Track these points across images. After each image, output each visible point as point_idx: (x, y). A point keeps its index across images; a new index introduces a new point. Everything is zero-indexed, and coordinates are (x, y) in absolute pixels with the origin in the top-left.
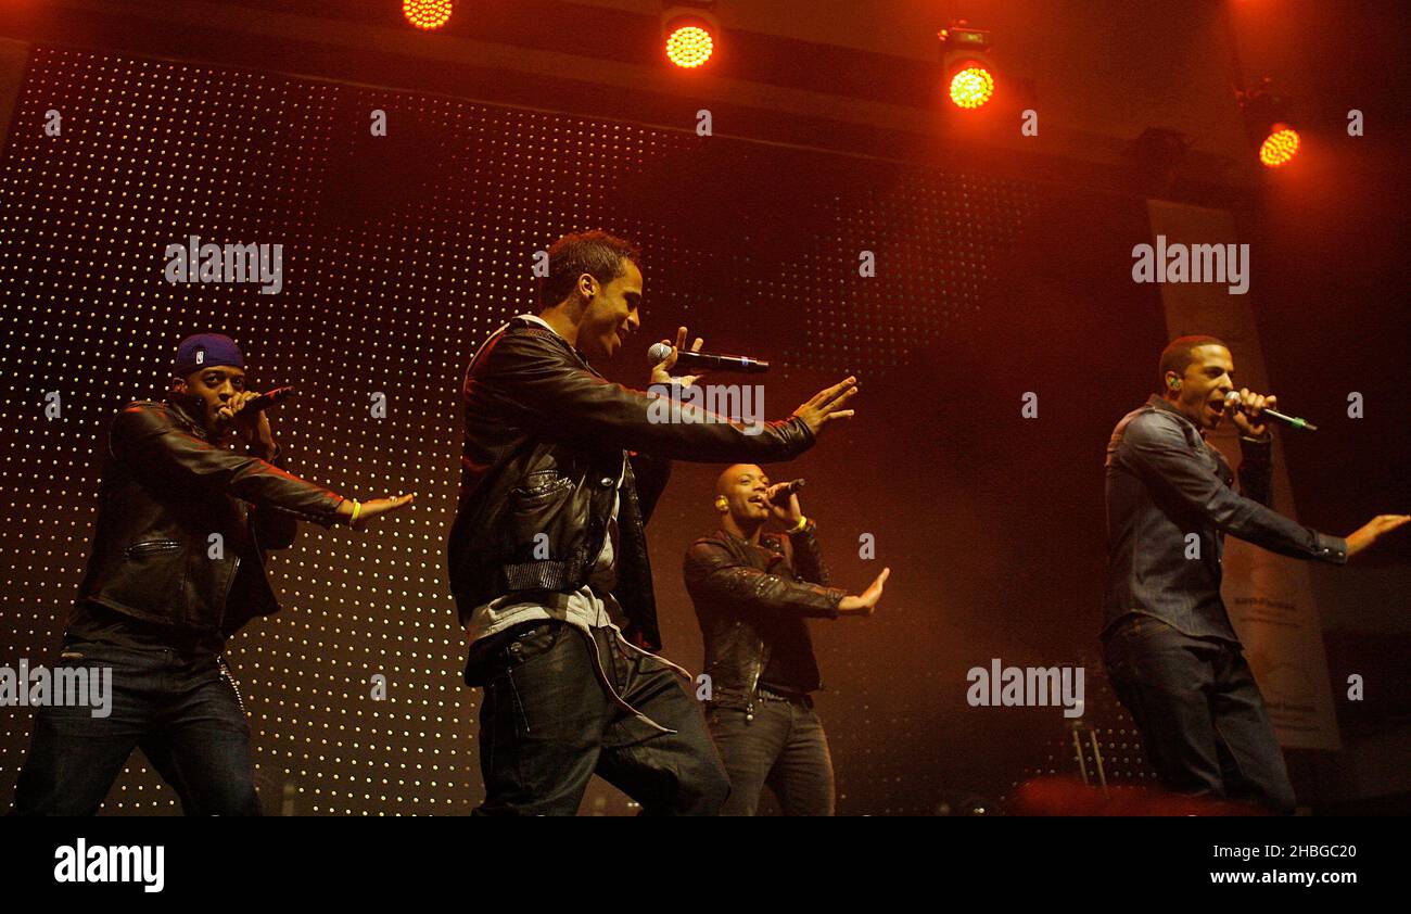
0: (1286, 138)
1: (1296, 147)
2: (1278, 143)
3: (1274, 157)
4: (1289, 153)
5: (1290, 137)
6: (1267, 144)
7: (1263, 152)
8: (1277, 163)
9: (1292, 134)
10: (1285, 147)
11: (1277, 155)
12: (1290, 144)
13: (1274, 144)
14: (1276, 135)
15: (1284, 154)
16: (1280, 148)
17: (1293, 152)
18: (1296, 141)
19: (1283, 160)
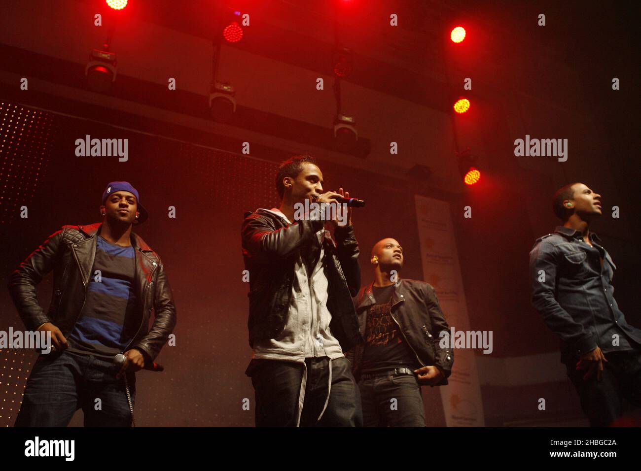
0: (475, 173)
1: (479, 177)
2: (472, 175)
3: (470, 181)
4: (476, 180)
5: (477, 173)
6: (468, 175)
7: (466, 179)
8: (471, 183)
9: (477, 172)
10: (475, 177)
11: (471, 180)
12: (477, 176)
13: (470, 176)
14: (471, 172)
15: (474, 180)
16: (473, 177)
17: (478, 179)
18: (479, 175)
19: (474, 183)
